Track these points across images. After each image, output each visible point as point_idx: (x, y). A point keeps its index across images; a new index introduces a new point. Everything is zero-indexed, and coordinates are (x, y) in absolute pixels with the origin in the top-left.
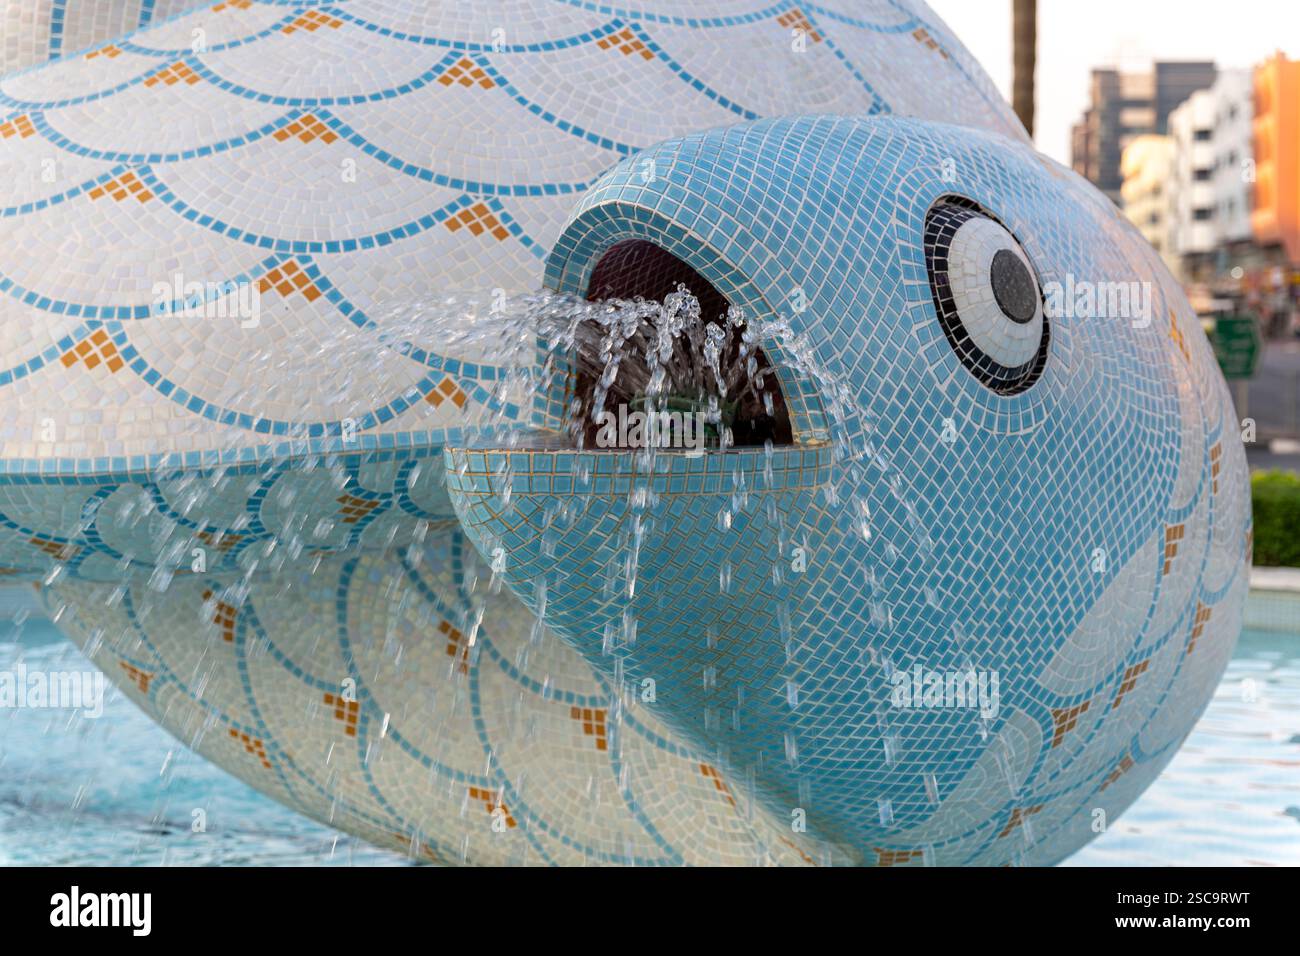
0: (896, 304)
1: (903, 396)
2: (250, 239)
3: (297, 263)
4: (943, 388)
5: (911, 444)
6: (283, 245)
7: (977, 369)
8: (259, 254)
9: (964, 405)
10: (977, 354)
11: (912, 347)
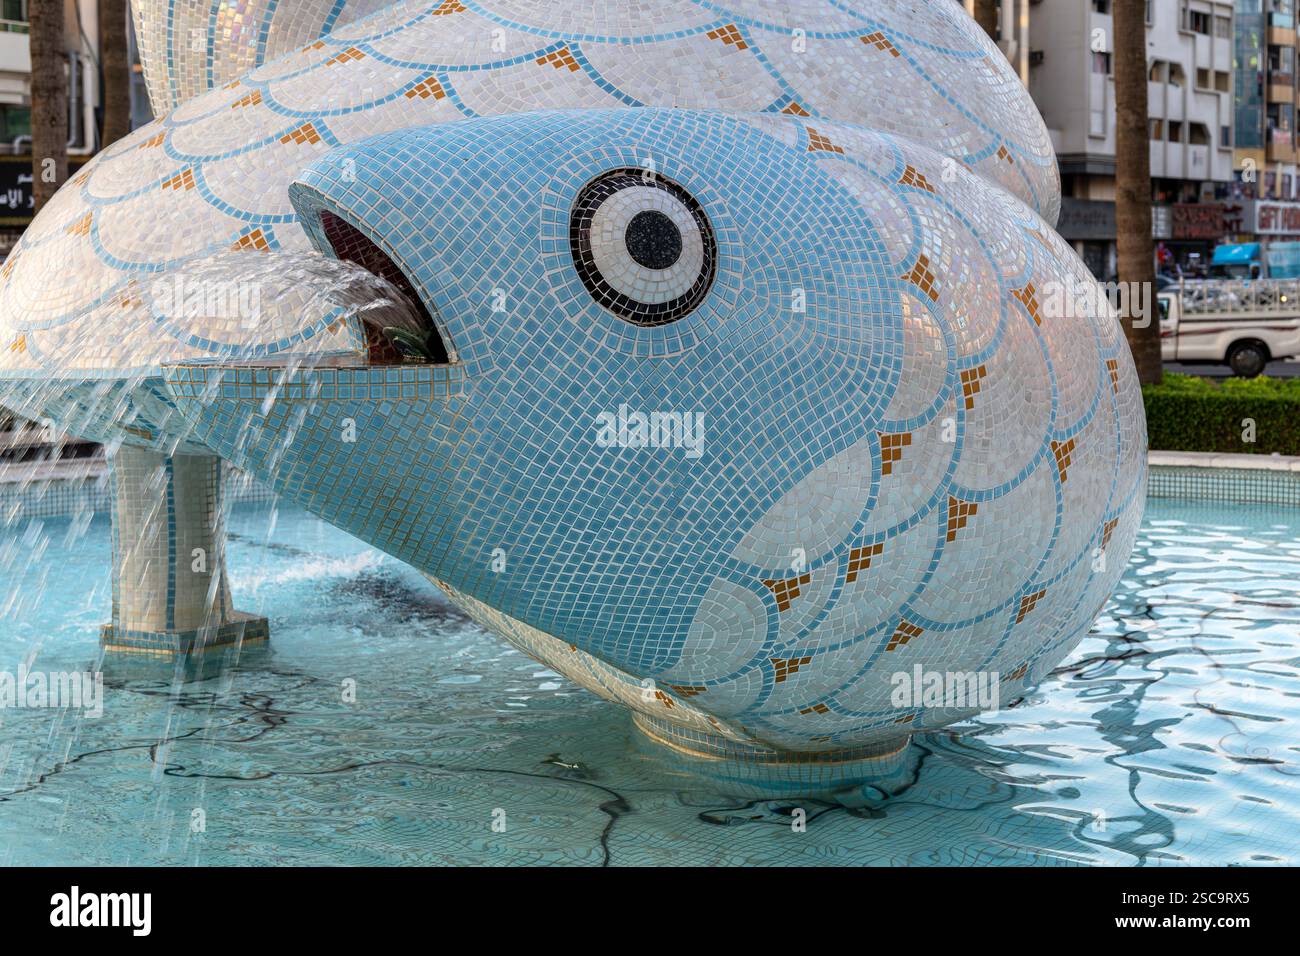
0: (529, 255)
1: (531, 326)
2: (238, 214)
3: (261, 230)
4: (574, 321)
5: (541, 364)
6: (257, 218)
7: (615, 305)
8: (240, 224)
9: (598, 334)
10: (613, 294)
11: (543, 288)
